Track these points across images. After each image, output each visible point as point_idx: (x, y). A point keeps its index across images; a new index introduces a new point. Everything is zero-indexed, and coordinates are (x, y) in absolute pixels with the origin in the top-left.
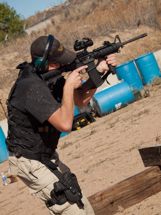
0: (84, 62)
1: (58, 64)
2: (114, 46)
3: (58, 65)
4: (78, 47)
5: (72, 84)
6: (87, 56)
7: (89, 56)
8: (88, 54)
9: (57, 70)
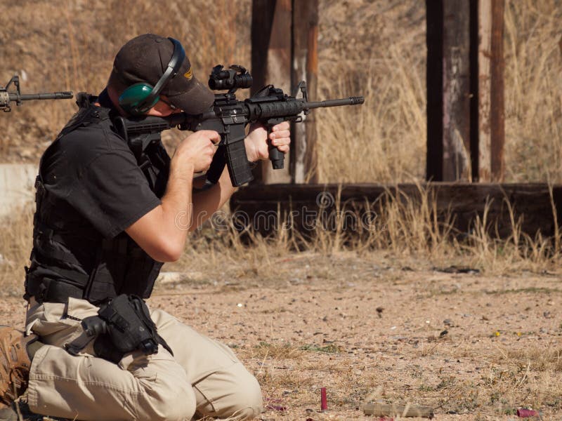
0: (224, 119)
1: (172, 106)
2: (292, 104)
3: (172, 108)
4: (221, 81)
5: (192, 158)
6: (232, 107)
7: (237, 109)
8: (235, 104)
9: (163, 120)
